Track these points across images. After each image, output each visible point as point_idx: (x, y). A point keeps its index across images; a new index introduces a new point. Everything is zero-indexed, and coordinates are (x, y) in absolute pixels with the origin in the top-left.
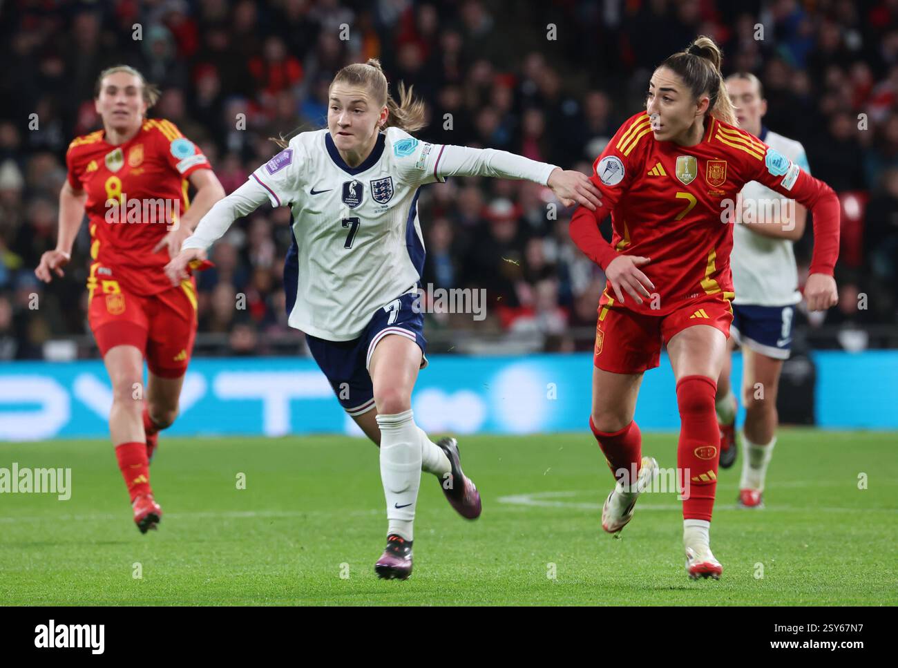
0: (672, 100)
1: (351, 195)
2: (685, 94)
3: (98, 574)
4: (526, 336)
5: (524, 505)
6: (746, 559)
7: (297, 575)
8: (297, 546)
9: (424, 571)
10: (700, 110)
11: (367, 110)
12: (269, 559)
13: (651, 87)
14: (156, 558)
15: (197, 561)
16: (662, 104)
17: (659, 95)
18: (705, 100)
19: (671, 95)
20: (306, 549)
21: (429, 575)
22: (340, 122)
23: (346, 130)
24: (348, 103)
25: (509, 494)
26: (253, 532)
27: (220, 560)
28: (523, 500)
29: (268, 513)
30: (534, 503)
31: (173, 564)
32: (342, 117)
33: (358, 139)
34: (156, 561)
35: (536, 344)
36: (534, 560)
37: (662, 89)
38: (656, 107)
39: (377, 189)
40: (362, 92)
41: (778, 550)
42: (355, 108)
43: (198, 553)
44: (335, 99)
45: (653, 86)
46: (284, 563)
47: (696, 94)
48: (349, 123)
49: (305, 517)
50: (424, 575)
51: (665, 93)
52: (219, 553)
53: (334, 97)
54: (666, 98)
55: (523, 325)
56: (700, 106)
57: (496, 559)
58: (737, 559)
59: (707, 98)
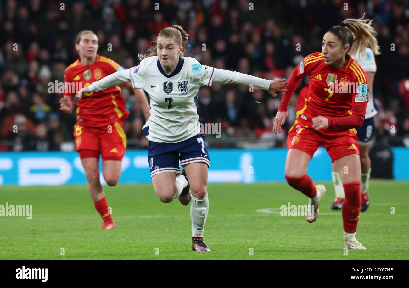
0: (333, 47)
1: (168, 88)
2: (339, 44)
3: (85, 242)
4: (267, 141)
5: (267, 213)
6: (363, 237)
7: (170, 243)
8: (170, 230)
9: (225, 241)
10: (345, 51)
11: (174, 48)
12: (158, 236)
13: (323, 41)
14: (109, 236)
15: (127, 237)
16: (329, 48)
17: (327, 45)
18: (347, 47)
19: (333, 44)
20: (174, 232)
21: (226, 244)
22: (163, 54)
23: (165, 57)
24: (166, 46)
25: (261, 208)
26: (151, 224)
27: (137, 236)
28: (267, 211)
29: (157, 216)
30: (272, 212)
31: (117, 238)
32: (164, 52)
33: (171, 61)
34: (109, 237)
35: (272, 144)
36: (272, 237)
37: (329, 42)
38: (326, 49)
39: (181, 86)
40: (171, 40)
41: (377, 232)
42: (169, 47)
43: (128, 233)
44: (160, 44)
45: (325, 40)
46: (164, 238)
47: (344, 44)
48: (167, 54)
49: (173, 218)
50: (224, 243)
51: (330, 44)
52: (136, 234)
53: (159, 43)
54: (330, 46)
55: (266, 136)
56: (345, 49)
57: (255, 236)
58: (360, 236)
59: (348, 46)
